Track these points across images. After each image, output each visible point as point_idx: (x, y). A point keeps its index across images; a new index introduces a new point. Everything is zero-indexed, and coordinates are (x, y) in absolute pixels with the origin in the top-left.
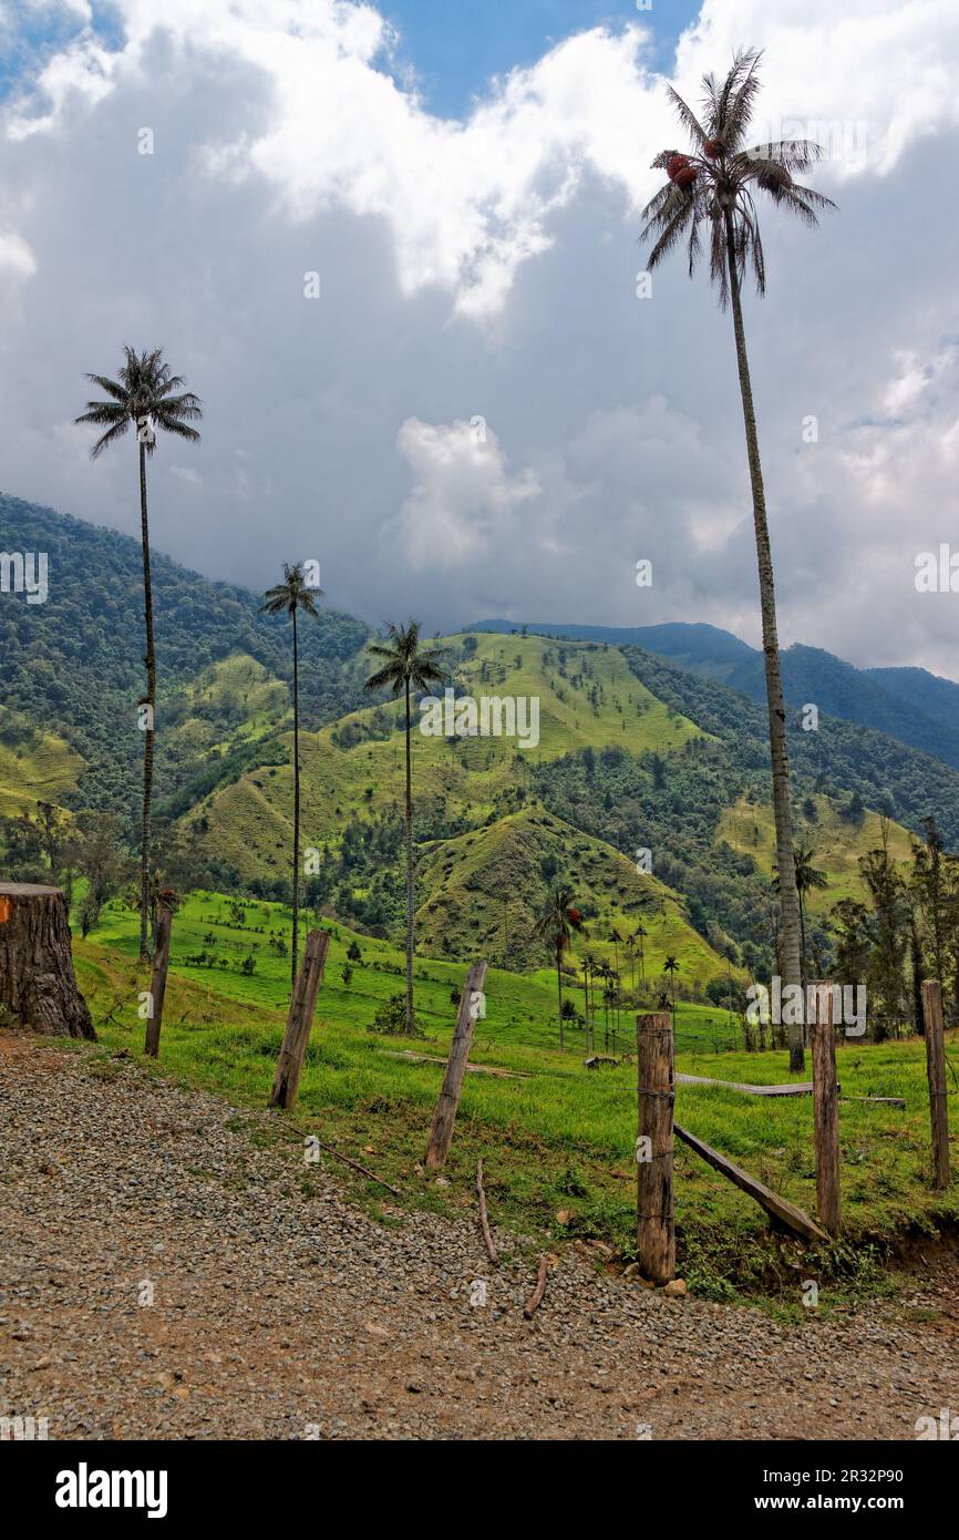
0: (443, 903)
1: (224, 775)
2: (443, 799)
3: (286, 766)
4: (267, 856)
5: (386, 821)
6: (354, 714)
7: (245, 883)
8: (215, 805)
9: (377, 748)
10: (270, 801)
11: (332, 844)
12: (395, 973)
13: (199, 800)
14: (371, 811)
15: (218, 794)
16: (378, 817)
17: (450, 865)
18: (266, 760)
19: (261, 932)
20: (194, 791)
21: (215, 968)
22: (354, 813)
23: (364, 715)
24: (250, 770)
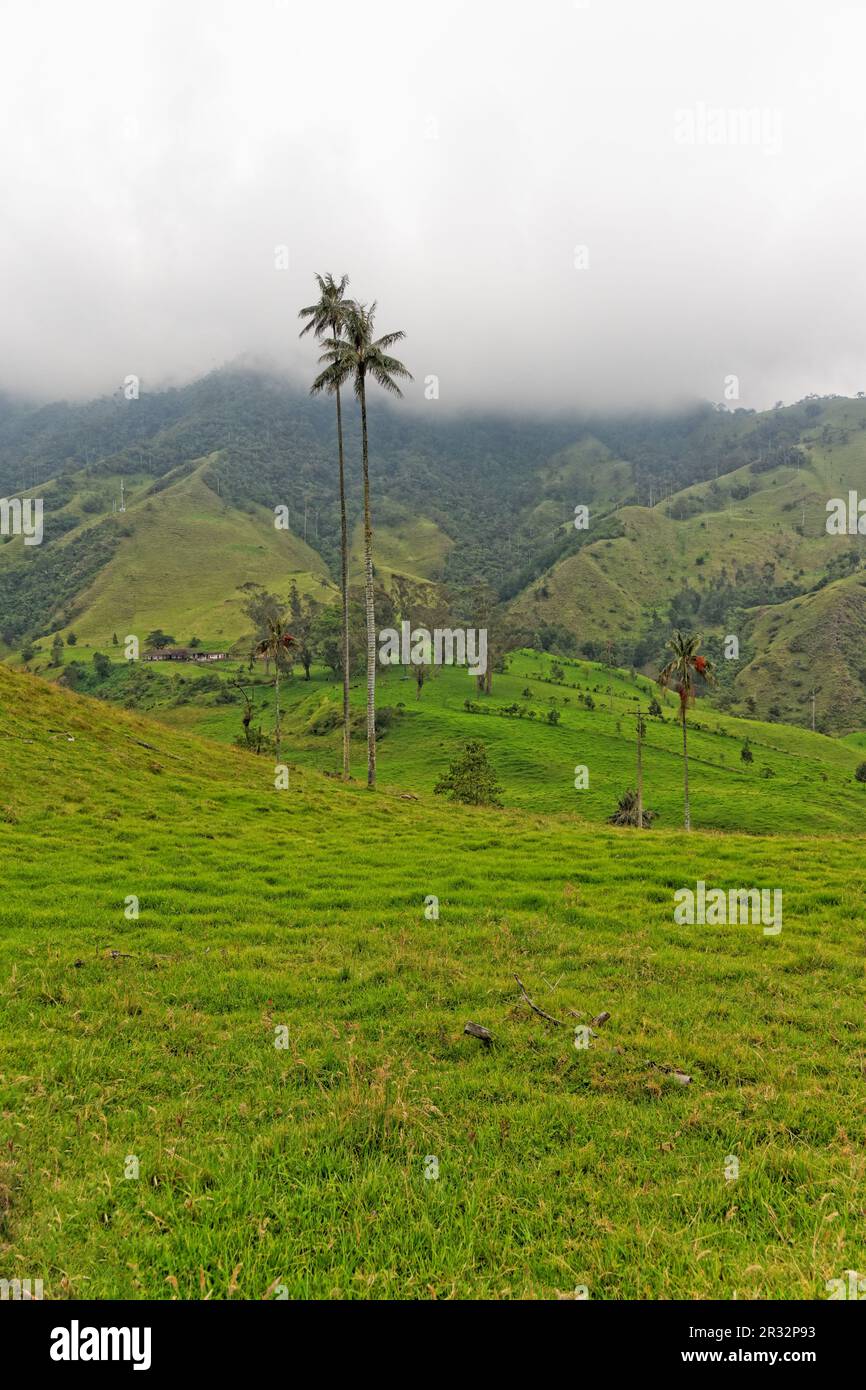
0: (764, 664)
1: (565, 549)
2: (772, 565)
3: (622, 539)
4: (600, 621)
5: (715, 588)
6: (691, 488)
7: (579, 645)
8: (556, 576)
9: (710, 519)
10: (605, 571)
11: (660, 611)
12: (695, 729)
13: (542, 572)
14: (701, 579)
15: (558, 567)
16: (708, 585)
17: (775, 629)
18: (602, 534)
19: (578, 688)
20: (539, 565)
21: (524, 718)
22: (684, 581)
23: (700, 489)
24: (588, 544)
